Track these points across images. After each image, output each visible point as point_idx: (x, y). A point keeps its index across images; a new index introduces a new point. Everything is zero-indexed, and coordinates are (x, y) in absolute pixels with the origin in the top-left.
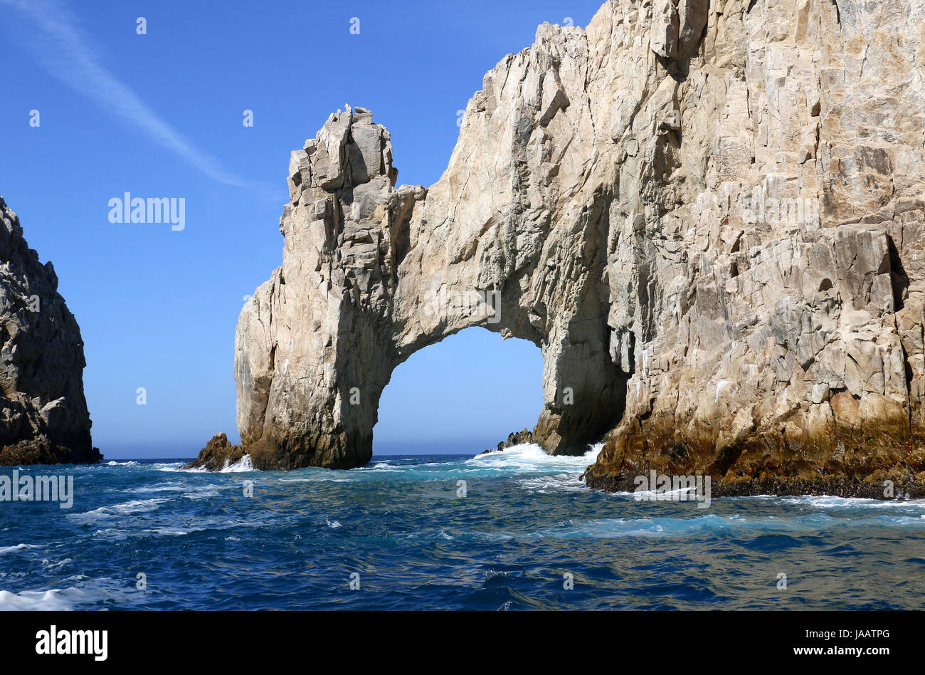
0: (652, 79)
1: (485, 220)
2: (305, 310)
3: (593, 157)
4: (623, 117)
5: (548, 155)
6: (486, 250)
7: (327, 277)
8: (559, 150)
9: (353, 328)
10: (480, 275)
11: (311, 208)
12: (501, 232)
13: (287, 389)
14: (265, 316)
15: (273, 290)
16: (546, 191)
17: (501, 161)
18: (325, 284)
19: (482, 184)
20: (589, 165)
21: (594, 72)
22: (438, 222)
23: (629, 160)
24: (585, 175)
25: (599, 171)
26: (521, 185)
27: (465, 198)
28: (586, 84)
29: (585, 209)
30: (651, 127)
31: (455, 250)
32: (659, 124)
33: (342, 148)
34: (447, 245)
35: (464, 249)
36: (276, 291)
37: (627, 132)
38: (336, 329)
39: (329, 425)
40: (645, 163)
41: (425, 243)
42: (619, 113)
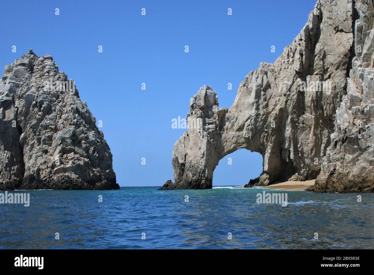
0: (295, 78)
1: (247, 117)
2: (196, 143)
3: (278, 99)
4: (287, 89)
5: (265, 100)
6: (248, 126)
7: (202, 134)
8: (268, 98)
9: (210, 149)
10: (246, 134)
11: (197, 114)
12: (252, 121)
13: (191, 167)
14: (183, 145)
15: (185, 138)
16: (265, 110)
17: (251, 101)
18: (202, 136)
19: (246, 107)
20: (277, 102)
21: (277, 76)
22: (232, 118)
23: (289, 101)
24: (276, 105)
25: (280, 104)
26: (257, 109)
27: (240, 111)
28: (275, 79)
29: (276, 115)
30: (295, 91)
31: (238, 126)
32: (297, 90)
33: (205, 97)
34: (235, 125)
35: (241, 126)
36: (186, 138)
37: (288, 93)
38: (205, 149)
39: (204, 177)
40: (294, 102)
41: (228, 124)
42: (286, 88)
